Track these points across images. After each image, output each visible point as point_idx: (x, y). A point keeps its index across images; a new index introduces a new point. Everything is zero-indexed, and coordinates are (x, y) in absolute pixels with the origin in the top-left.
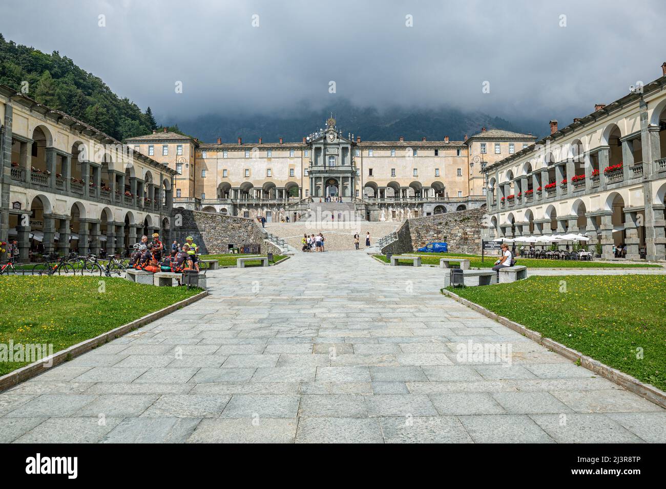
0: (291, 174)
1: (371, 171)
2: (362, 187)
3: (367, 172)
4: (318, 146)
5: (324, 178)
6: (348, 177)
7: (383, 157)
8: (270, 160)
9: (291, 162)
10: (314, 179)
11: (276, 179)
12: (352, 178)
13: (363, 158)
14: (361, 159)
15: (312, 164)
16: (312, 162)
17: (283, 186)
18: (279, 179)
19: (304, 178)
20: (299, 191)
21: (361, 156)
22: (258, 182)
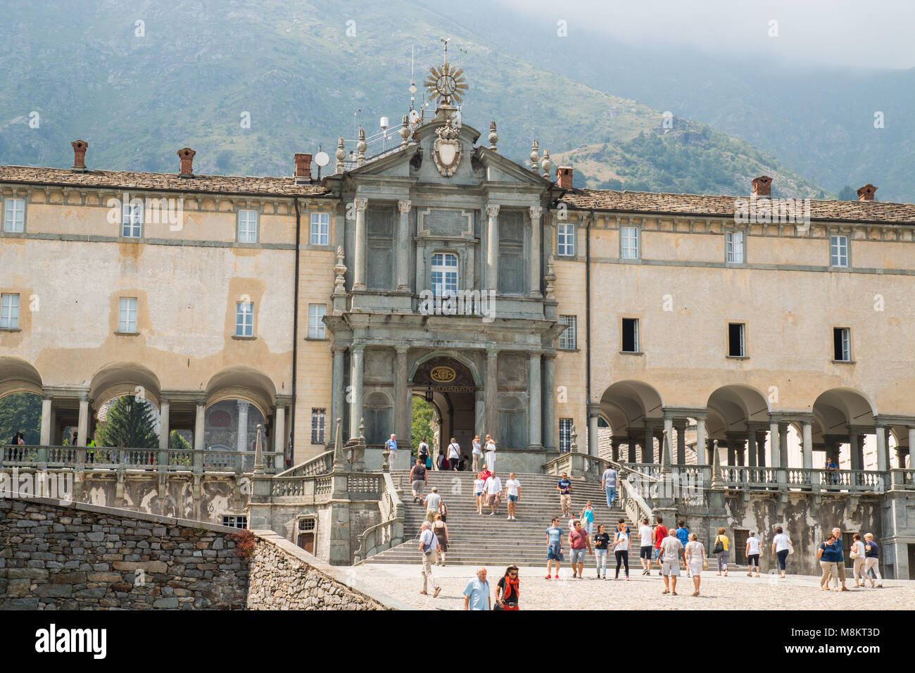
0: (239, 329)
1: (629, 327)
2: (590, 406)
3: (608, 336)
4: (386, 193)
5: (413, 351)
6: (527, 355)
7: (687, 264)
8: (135, 254)
9: (245, 266)
10: (356, 358)
11: (161, 347)
12: (544, 359)
13: (595, 268)
14: (584, 266)
15: (348, 285)
16: (348, 277)
17: (197, 382)
18: (176, 350)
19: (303, 347)
20: (280, 413)
21: (582, 253)
22: (70, 358)
